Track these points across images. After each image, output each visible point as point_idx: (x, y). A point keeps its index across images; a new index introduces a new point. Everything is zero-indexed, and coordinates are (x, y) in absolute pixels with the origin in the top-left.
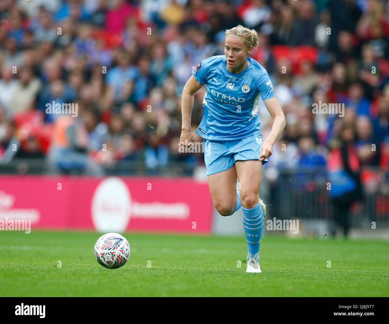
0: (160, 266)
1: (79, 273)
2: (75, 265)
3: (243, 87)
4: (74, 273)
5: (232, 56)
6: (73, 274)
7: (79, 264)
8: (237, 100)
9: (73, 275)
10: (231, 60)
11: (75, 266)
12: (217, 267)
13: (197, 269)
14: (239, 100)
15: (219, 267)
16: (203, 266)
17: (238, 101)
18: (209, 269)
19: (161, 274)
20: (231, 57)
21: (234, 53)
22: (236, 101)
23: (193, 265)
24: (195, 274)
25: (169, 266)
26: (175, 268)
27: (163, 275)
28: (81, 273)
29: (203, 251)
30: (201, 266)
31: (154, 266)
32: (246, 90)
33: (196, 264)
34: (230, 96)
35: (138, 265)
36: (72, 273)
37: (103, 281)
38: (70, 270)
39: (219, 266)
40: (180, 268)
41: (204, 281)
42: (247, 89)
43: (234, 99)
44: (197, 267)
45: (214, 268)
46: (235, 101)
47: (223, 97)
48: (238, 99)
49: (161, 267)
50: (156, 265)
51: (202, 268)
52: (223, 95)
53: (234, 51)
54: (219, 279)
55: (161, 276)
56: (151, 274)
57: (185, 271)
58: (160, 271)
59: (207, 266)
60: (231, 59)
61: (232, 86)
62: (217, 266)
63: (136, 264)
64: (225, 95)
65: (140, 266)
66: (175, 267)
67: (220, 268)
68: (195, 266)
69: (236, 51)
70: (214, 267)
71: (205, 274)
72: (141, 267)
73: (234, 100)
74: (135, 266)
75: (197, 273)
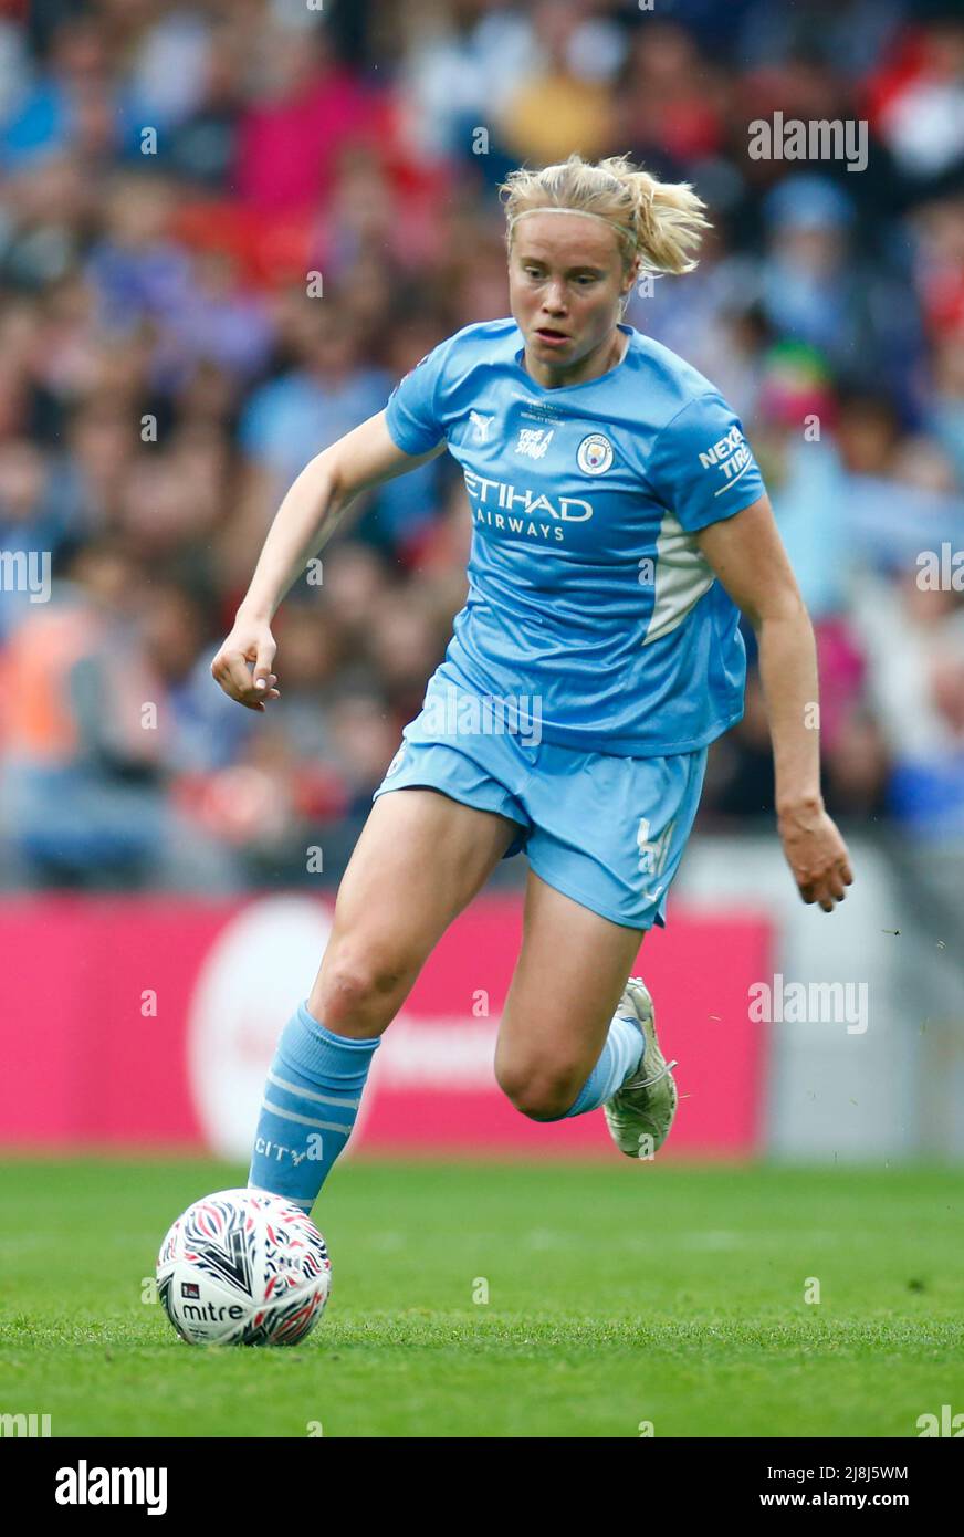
0: (519, 1314)
1: (136, 1355)
2: (117, 1315)
3: (583, 447)
4: (112, 1353)
5: (564, 308)
6: (109, 1359)
7: (136, 1314)
8: (558, 511)
9: (107, 1366)
10: (552, 327)
11: (118, 1320)
12: (787, 1315)
13: (692, 1324)
14: (564, 508)
15: (796, 1314)
16: (719, 1310)
17: (564, 517)
18: (750, 1324)
19: (521, 1350)
20: (559, 314)
21: (570, 296)
22: (556, 516)
23: (676, 1307)
24: (682, 1349)
25: (562, 1314)
26: (588, 1321)
27: (531, 1355)
28: (143, 1353)
29: (719, 1240)
30: (712, 1312)
31: (490, 1314)
32: (594, 461)
33: (687, 1300)
34: (529, 493)
35: (413, 1310)
36: (101, 1356)
37: (249, 1390)
38: (93, 1339)
39: (798, 1309)
40: (613, 1322)
41: (724, 1379)
42: (603, 455)
43: (547, 506)
44: (693, 1314)
45: (773, 1318)
46: (551, 516)
47: (501, 504)
48: (560, 504)
49: (524, 1320)
50: (498, 1312)
51: (717, 1321)
52: (503, 487)
53: (570, 282)
54: (796, 1370)
55: (522, 1361)
56: (477, 1352)
57: (636, 1337)
58: (519, 1340)
59: (739, 1310)
60: (558, 325)
61: (539, 443)
62: (787, 1312)
63: (404, 1308)
64: (511, 489)
65: (422, 1314)
66: (587, 1319)
67: (800, 1319)
68: (681, 1310)
69: (583, 281)
70: (770, 1312)
71: (730, 1347)
72: (425, 1320)
73: (547, 511)
74: (401, 1316)
75: (692, 1345)
